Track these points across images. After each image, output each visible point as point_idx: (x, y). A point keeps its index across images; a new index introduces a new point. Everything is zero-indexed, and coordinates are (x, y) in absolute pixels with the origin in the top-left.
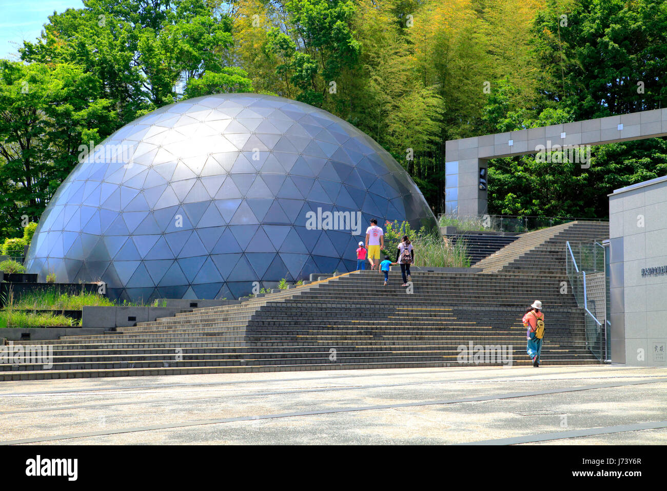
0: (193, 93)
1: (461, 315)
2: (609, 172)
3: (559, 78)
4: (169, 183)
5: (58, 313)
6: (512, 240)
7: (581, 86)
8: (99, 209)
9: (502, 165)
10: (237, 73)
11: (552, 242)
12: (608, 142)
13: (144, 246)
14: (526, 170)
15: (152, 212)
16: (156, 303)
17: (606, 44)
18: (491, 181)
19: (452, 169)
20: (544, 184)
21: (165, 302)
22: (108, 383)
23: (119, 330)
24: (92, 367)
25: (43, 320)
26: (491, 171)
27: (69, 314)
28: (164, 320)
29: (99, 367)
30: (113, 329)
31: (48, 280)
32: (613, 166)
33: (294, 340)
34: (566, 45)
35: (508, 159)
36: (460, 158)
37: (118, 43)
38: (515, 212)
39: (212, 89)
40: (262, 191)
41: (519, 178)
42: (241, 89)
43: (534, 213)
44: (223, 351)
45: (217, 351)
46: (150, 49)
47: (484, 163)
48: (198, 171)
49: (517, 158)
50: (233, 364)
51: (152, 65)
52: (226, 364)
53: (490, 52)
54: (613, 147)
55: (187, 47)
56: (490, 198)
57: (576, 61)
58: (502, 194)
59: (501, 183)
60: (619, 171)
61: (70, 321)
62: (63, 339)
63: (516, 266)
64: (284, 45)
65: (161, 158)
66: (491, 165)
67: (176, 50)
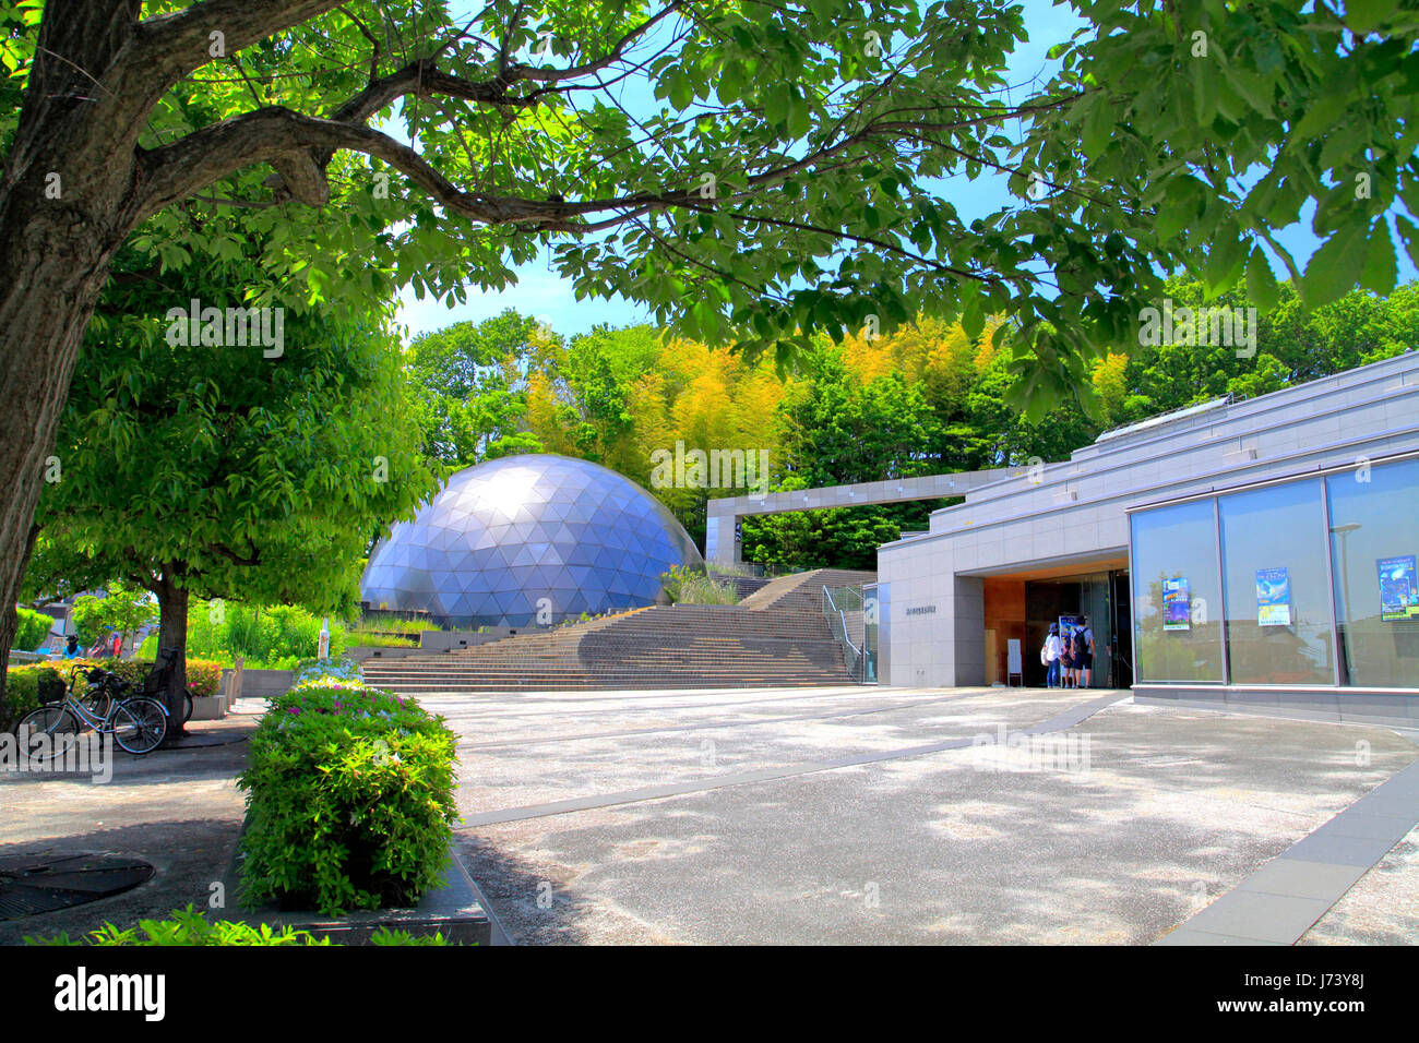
0: (493, 454)
1: (747, 645)
2: (837, 530)
3: (797, 452)
4: (487, 528)
5: (401, 635)
6: (765, 584)
7: (813, 460)
8: (426, 548)
9: (754, 522)
10: (529, 438)
11: (804, 585)
12: (835, 507)
13: (465, 582)
14: (773, 526)
15: (473, 552)
16: (481, 629)
17: (834, 429)
18: (745, 534)
19: (712, 524)
20: (787, 538)
21: (489, 630)
22: (482, 697)
23: (452, 651)
24: (457, 682)
25: (387, 641)
26: (745, 525)
27: (409, 636)
28: (491, 644)
29: (462, 682)
30: (447, 651)
31: (381, 607)
32: (840, 525)
33: (620, 664)
34: (802, 427)
35: (759, 517)
36: (718, 514)
37: (432, 410)
38: (764, 560)
39: (508, 451)
40: (566, 537)
41: (766, 533)
42: (532, 450)
43: (779, 562)
44: (564, 672)
45: (559, 672)
46: (458, 416)
47: (740, 519)
48: (512, 519)
49: (765, 516)
50: (577, 683)
51: (459, 429)
52: (571, 683)
53: (740, 431)
54: (840, 510)
55: (489, 415)
56: (744, 549)
57: (810, 440)
58: (753, 545)
59: (754, 537)
60: (845, 530)
61: (410, 643)
62: (409, 658)
63: (779, 605)
64: (570, 416)
65: (480, 507)
66: (744, 521)
67: (481, 417)
